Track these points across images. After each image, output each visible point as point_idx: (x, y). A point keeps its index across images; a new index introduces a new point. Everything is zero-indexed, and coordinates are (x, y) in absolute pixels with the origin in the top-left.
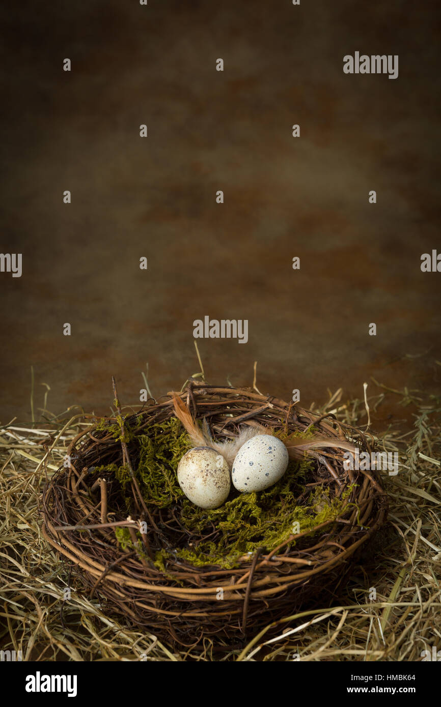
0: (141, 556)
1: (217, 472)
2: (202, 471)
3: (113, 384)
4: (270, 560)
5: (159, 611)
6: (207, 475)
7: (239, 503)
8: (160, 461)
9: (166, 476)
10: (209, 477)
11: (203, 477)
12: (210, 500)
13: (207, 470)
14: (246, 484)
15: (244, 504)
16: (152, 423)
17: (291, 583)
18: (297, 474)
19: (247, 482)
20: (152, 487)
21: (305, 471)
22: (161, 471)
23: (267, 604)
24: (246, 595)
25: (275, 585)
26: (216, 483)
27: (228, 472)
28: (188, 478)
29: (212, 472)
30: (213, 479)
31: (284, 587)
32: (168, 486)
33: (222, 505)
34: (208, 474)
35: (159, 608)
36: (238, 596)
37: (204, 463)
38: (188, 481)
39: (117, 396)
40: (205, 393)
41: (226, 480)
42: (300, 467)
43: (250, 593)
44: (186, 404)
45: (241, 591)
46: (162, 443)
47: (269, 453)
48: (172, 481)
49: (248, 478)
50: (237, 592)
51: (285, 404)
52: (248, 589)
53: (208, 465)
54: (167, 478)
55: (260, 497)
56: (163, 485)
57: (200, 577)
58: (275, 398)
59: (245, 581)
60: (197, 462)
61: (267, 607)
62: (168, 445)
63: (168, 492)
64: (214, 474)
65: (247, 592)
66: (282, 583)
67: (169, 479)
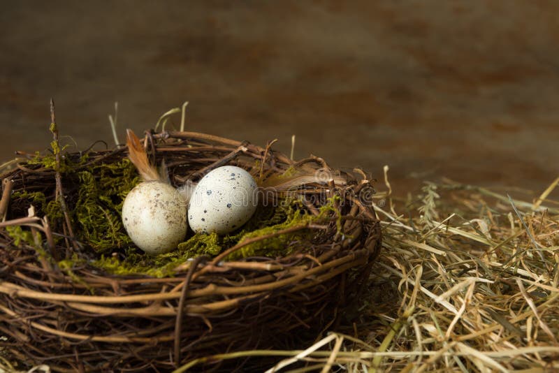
0: (41, 254)
1: (170, 204)
2: (151, 201)
3: (51, 107)
4: (216, 265)
5: (61, 333)
6: (156, 206)
7: (194, 244)
8: (104, 204)
9: (110, 221)
10: (159, 209)
11: (151, 208)
12: (159, 238)
13: (157, 201)
14: (203, 220)
15: (200, 245)
16: (100, 163)
17: (243, 298)
18: (272, 219)
19: (204, 216)
20: (91, 231)
21: (281, 216)
22: (104, 216)
23: (209, 324)
24: (179, 308)
25: (220, 298)
26: (168, 216)
27: (184, 209)
28: (133, 210)
29: (163, 203)
30: (163, 211)
31: (234, 301)
32: (111, 231)
33: (174, 249)
34: (158, 205)
35: (63, 331)
36: (169, 310)
37: (153, 193)
38: (132, 215)
39: (55, 120)
40: (167, 136)
41: (181, 217)
42: (274, 212)
43: (184, 305)
44: (143, 146)
45: (174, 302)
46: (109, 187)
47: (232, 179)
48: (116, 227)
49: (205, 212)
50: (168, 304)
51: (261, 150)
52: (181, 299)
53: (158, 195)
54: (111, 223)
55: (222, 240)
56: (104, 232)
57: (120, 285)
58: (249, 143)
59: (180, 290)
60: (146, 192)
61: (210, 331)
62: (117, 189)
63: (110, 238)
64: (165, 205)
65: (180, 304)
66: (231, 296)
67: (114, 223)
